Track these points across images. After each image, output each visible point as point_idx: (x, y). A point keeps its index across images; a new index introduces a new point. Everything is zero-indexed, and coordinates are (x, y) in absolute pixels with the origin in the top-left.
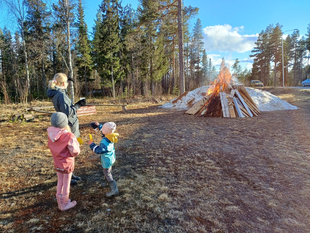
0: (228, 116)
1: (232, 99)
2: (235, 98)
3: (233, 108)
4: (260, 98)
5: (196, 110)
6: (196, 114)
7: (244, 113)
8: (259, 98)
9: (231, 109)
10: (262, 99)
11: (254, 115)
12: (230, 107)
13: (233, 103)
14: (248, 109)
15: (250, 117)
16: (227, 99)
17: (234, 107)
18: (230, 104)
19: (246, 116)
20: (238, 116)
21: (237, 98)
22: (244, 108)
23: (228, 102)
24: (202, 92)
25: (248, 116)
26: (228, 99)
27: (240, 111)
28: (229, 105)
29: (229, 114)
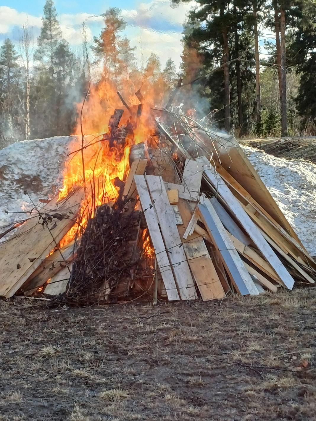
0: (188, 294)
1: (193, 205)
2: (204, 200)
3: (206, 252)
4: (294, 193)
5: (18, 274)
6: (19, 293)
7: (257, 276)
8: (287, 193)
9: (196, 255)
10: (303, 198)
11: (297, 278)
12: (190, 250)
13: (201, 224)
14: (267, 252)
15: (282, 288)
16: (170, 209)
17: (210, 245)
18: (189, 231)
19: (265, 288)
20: (236, 292)
21: (214, 199)
22: (253, 246)
23: (180, 221)
24: (16, 171)
25: (273, 288)
26: (176, 209)
27: (240, 264)
28: (185, 236)
29: (191, 282)
